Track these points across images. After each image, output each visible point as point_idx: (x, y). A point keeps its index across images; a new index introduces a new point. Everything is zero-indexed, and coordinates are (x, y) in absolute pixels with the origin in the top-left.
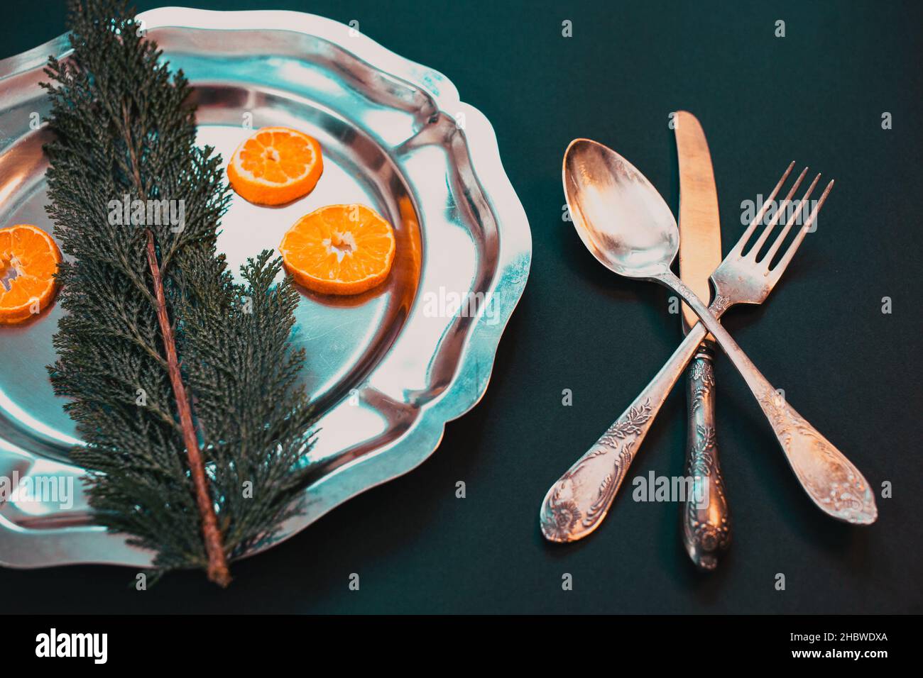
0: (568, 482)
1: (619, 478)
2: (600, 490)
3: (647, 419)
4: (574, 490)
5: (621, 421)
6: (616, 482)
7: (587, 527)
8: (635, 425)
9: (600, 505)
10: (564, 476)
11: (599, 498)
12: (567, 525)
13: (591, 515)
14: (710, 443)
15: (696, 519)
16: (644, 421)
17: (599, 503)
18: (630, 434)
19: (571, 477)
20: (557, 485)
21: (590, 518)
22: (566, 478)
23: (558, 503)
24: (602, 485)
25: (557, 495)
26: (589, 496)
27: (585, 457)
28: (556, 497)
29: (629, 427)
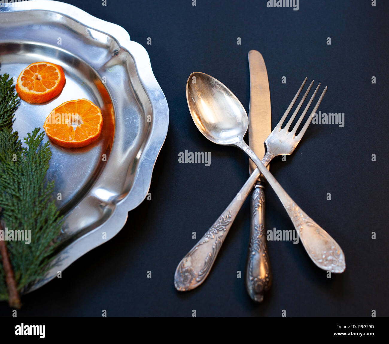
0: (189, 258)
1: (215, 255)
2: (205, 261)
3: (229, 222)
4: (192, 262)
5: (216, 224)
6: (213, 256)
7: (198, 282)
8: (224, 226)
9: (205, 269)
10: (187, 255)
11: (205, 266)
12: (188, 281)
13: (200, 275)
14: (260, 234)
15: (252, 276)
16: (228, 223)
17: (205, 268)
18: (220, 231)
19: (191, 256)
20: (184, 260)
21: (200, 277)
22: (188, 256)
23: (184, 270)
24: (206, 259)
25: (184, 265)
26: (200, 265)
27: (198, 244)
28: (183, 267)
29: (220, 227)
